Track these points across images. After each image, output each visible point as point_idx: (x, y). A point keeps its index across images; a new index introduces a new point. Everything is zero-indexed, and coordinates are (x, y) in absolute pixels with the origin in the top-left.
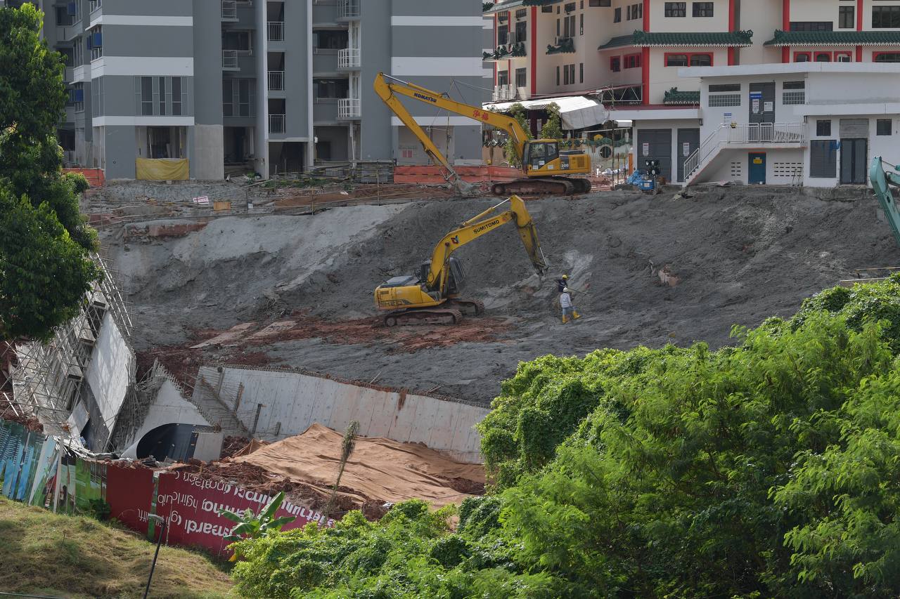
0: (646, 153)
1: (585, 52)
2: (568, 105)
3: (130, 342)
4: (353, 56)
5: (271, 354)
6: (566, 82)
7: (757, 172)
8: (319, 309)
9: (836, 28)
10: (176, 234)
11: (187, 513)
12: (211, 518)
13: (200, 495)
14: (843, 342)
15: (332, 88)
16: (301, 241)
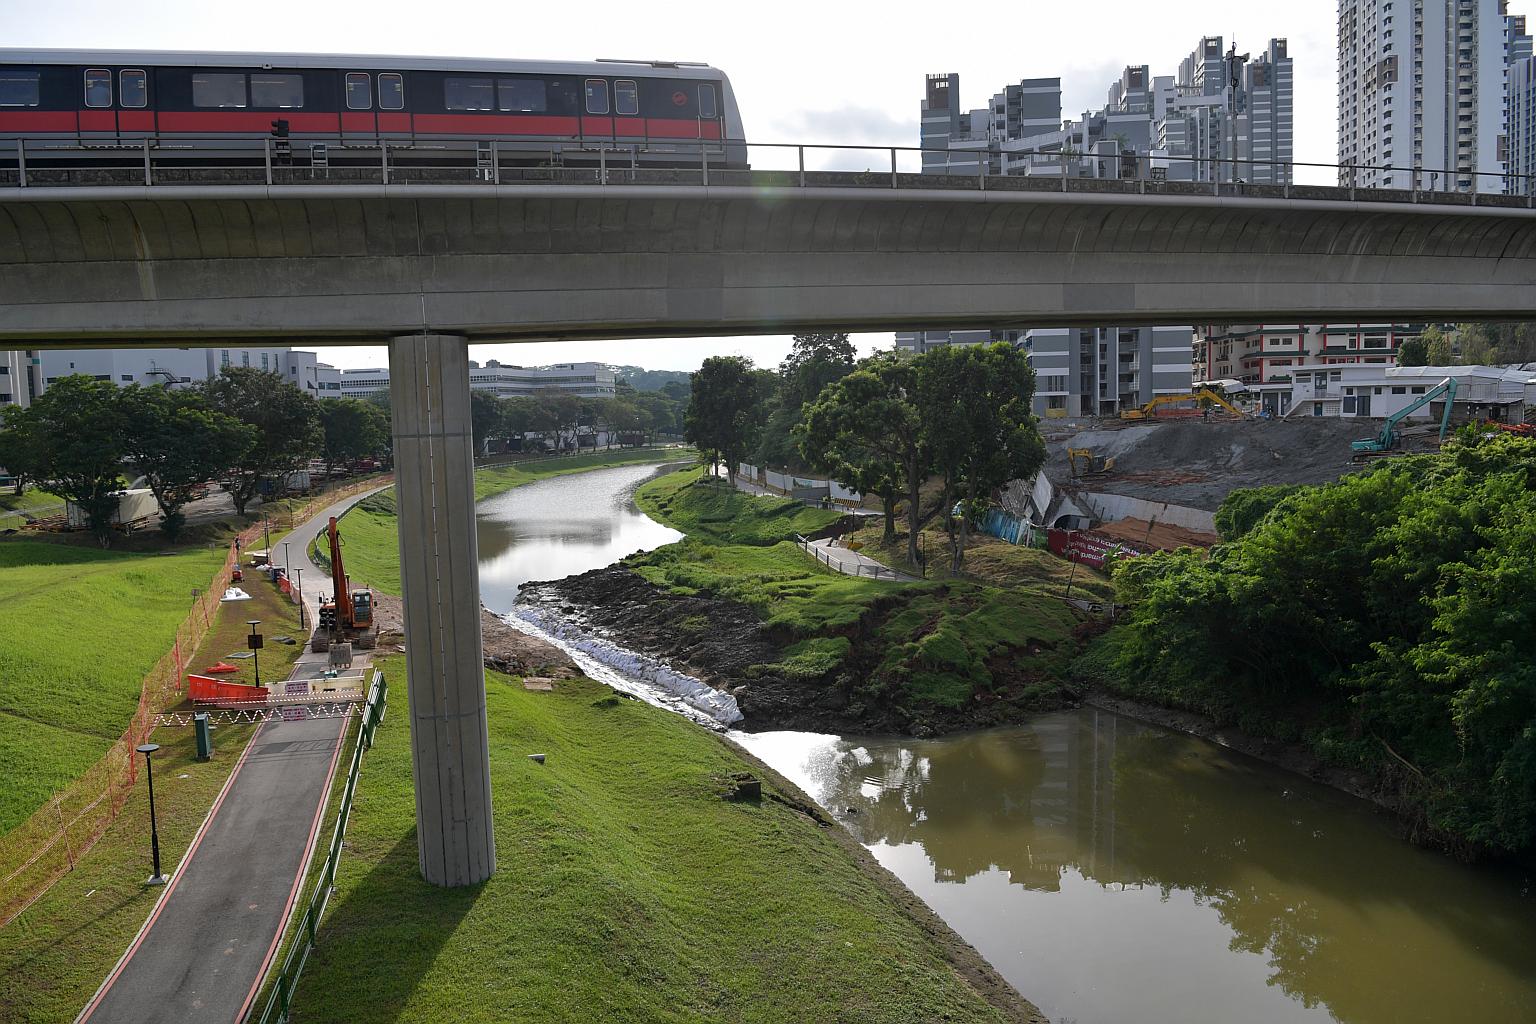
0: (1266, 402)
1: (1234, 360)
2: (1226, 383)
3: (1051, 481)
4: (1136, 365)
5: (1105, 487)
6: (1224, 373)
7: (1318, 411)
8: (1123, 469)
9: (1348, 348)
10: (1063, 439)
11: (1081, 550)
12: (1092, 552)
13: (1087, 543)
14: (1391, 481)
15: (1128, 378)
16: (1115, 441)
